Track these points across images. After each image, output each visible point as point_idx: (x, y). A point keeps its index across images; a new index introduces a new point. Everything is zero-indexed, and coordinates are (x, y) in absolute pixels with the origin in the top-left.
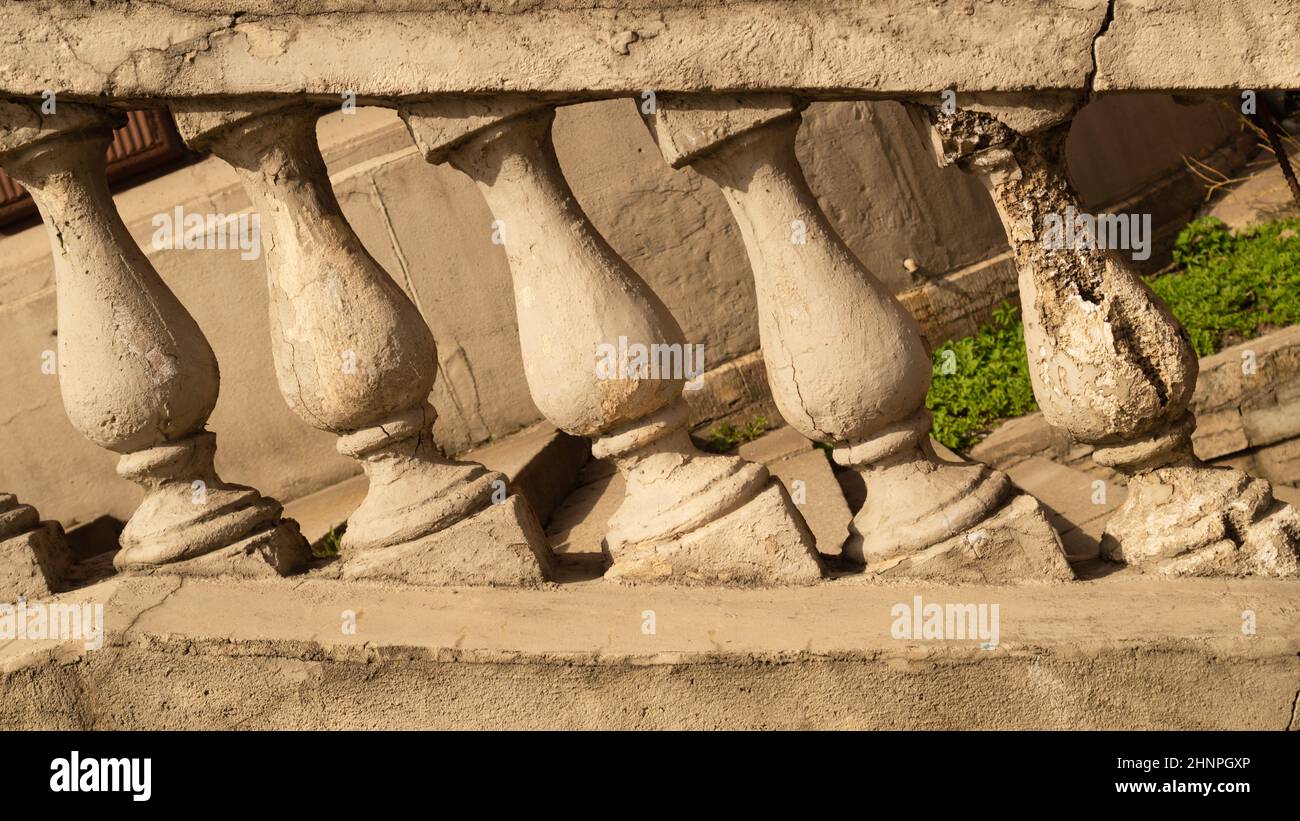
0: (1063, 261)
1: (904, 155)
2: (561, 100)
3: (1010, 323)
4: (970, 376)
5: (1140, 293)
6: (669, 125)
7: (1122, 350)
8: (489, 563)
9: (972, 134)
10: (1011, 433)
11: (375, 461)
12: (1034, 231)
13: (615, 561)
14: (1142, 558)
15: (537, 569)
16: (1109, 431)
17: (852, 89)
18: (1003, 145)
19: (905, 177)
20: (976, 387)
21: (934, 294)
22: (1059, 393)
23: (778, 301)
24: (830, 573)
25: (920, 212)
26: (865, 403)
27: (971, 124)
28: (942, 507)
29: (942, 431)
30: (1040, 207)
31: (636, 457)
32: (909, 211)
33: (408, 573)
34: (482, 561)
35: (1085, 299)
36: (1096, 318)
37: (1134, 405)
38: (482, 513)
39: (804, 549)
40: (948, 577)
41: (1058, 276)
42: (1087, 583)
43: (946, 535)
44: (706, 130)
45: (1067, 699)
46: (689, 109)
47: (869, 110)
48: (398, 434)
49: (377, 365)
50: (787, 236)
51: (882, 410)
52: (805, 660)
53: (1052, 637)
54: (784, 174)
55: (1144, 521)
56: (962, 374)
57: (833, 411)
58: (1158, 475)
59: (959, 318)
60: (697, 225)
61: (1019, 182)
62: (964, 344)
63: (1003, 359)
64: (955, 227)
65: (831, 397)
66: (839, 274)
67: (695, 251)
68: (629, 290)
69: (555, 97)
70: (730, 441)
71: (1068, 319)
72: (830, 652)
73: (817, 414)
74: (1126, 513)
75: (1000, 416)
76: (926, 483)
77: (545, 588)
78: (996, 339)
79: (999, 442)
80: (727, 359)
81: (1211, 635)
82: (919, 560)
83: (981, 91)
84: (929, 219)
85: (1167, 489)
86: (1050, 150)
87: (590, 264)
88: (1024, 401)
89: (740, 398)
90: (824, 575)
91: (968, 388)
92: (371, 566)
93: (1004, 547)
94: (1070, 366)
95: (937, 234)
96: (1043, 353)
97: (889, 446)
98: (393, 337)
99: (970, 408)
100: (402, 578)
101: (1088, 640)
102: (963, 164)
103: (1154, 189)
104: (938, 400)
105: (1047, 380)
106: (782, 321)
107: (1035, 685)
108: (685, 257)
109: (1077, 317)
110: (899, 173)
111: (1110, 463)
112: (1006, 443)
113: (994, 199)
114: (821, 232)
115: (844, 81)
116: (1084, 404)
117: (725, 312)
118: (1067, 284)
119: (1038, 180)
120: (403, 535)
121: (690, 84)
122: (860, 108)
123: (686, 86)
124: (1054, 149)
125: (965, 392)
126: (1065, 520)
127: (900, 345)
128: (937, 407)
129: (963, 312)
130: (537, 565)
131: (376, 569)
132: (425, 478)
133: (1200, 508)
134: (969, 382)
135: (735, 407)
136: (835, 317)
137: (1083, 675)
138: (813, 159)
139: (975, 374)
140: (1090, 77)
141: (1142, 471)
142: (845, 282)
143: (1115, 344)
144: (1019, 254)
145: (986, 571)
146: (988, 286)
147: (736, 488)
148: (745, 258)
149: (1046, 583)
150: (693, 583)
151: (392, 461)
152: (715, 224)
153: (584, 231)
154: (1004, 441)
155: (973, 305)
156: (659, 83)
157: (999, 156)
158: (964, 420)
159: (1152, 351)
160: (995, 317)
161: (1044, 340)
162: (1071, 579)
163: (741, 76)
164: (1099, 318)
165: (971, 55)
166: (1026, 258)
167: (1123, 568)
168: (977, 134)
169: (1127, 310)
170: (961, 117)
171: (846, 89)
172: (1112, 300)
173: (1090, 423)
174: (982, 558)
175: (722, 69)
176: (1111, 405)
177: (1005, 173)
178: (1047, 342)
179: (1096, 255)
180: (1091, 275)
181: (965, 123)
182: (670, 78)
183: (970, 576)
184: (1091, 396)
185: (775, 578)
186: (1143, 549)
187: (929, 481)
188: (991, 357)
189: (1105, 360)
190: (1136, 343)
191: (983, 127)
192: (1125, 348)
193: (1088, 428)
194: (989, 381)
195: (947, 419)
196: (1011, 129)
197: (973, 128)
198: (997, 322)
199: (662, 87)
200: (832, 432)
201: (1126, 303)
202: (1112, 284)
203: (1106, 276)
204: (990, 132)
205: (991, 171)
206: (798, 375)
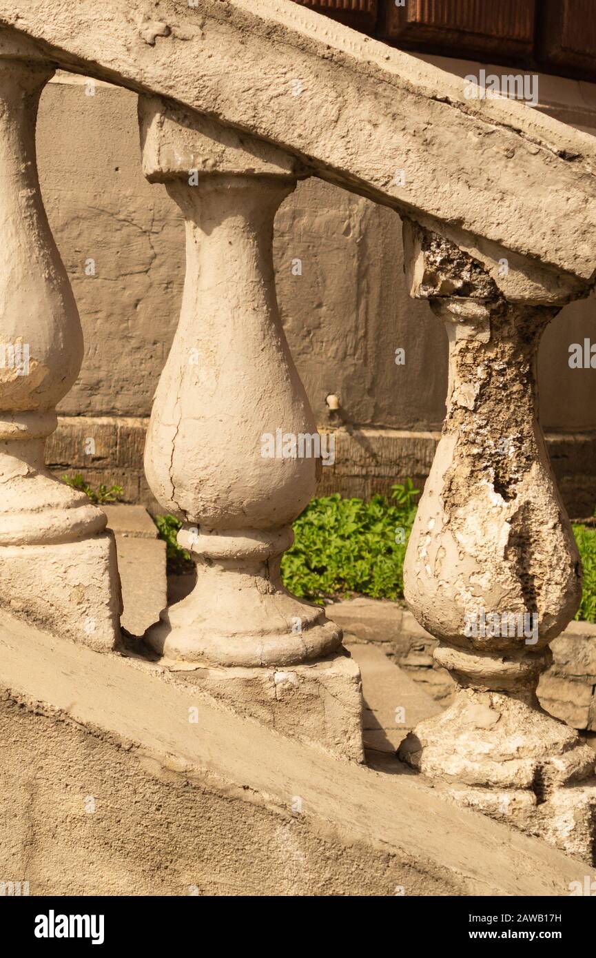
0: (491, 443)
1: (375, 291)
2: (66, 62)
3: (405, 503)
4: (342, 537)
5: (553, 508)
6: (162, 134)
7: (511, 557)
9: (457, 276)
10: (358, 610)
12: (476, 400)
14: (438, 772)
16: (461, 632)
17: (359, 179)
18: (483, 301)
19: (366, 313)
20: (344, 551)
21: (343, 441)
22: (430, 572)
24: (123, 649)
25: (366, 355)
26: (233, 496)
27: (461, 266)
28: (263, 633)
29: (291, 578)
30: (493, 379)
32: (356, 349)
35: (496, 490)
36: (499, 513)
39: (108, 613)
40: (238, 704)
41: (480, 456)
42: (373, 773)
43: (254, 662)
44: (197, 155)
45: (302, 875)
46: (189, 126)
47: (360, 231)
50: (230, 297)
51: (247, 510)
52: (61, 720)
53: (315, 807)
54: (254, 233)
55: (456, 737)
56: (335, 532)
57: (198, 489)
58: (491, 698)
59: (357, 476)
60: (141, 268)
61: (483, 346)
62: (351, 503)
63: (383, 534)
64: (394, 384)
65: (202, 474)
66: (264, 357)
67: (127, 293)
69: (63, 57)
71: (471, 502)
72: (88, 724)
73: (180, 486)
74: (441, 722)
75: (355, 590)
76: (257, 603)
78: (385, 513)
79: (343, 615)
80: (110, 413)
81: (472, 876)
82: (217, 675)
83: (485, 238)
84: (372, 365)
85: (493, 716)
86: (528, 327)
88: (385, 586)
89: (107, 458)
90: (116, 648)
91: (335, 547)
93: (306, 700)
94: (452, 550)
95: (373, 383)
96: (432, 525)
99: (329, 568)
101: (349, 826)
102: (435, 303)
104: (300, 546)
105: (423, 554)
106: (186, 378)
107: (277, 847)
108: (115, 294)
109: (480, 505)
110: (362, 306)
111: (449, 667)
112: (349, 618)
113: (451, 351)
114: (265, 308)
115: (355, 166)
116: (449, 594)
117: (129, 367)
118: (486, 468)
119: (503, 352)
121: (200, 103)
122: (352, 224)
123: (196, 103)
124: (532, 328)
125: (331, 550)
126: (374, 718)
128: (296, 553)
129: (364, 472)
133: (518, 748)
134: (339, 542)
135: (97, 464)
136: (242, 397)
137: (328, 858)
138: (283, 254)
139: (349, 538)
141: (477, 687)
142: (267, 367)
143: (506, 549)
144: (451, 418)
145: (278, 716)
146: (400, 457)
147: (68, 522)
148: (173, 321)
149: (332, 754)
152: (160, 274)
153: (31, 202)
154: (348, 615)
155: (377, 469)
156: (171, 87)
157: (475, 310)
158: (317, 577)
159: (539, 571)
160: (394, 490)
161: (438, 514)
162: (359, 760)
163: (255, 116)
164: (503, 514)
165: (492, 198)
166: (457, 424)
167: (415, 774)
168: (462, 279)
169: (533, 520)
170: (454, 254)
171: (353, 175)
172: (522, 504)
173: (446, 616)
174: (280, 700)
175: (239, 102)
176: (475, 606)
177: (473, 330)
178: (440, 516)
179: (526, 451)
180: (513, 469)
181: (455, 262)
182: (183, 88)
183: (260, 713)
184: (459, 589)
185: (67, 629)
186: (443, 763)
187: (262, 602)
188: (372, 527)
189: (489, 560)
190: (528, 556)
191: (471, 274)
192: (514, 556)
193: (442, 619)
194: (360, 551)
195: (301, 568)
196: (498, 289)
197: (462, 271)
198: (393, 496)
199: (171, 93)
200: (188, 510)
201: (535, 512)
202: (530, 487)
203: (528, 477)
204: (476, 282)
205: (459, 322)
206: (178, 439)
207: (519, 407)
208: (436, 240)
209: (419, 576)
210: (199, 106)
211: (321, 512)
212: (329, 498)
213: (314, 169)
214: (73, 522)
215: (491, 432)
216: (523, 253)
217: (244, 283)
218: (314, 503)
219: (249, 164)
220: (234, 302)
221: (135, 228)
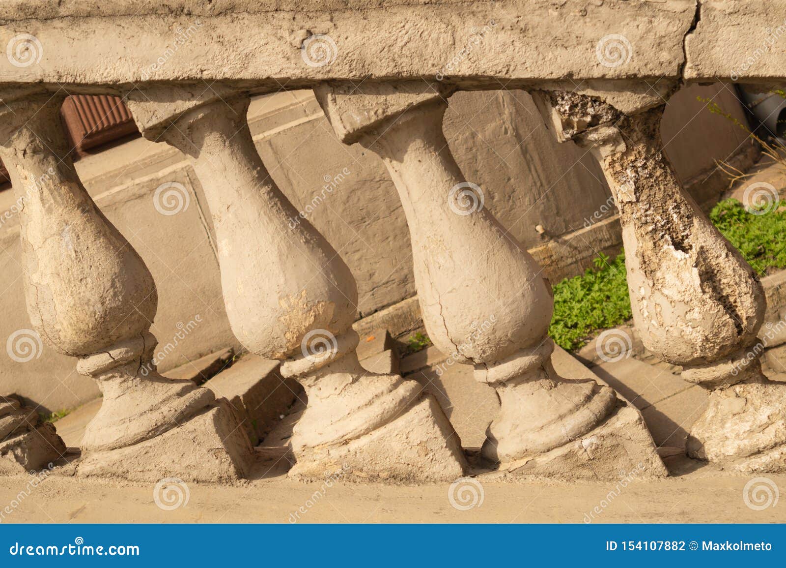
0: (659, 218)
1: (536, 158)
3: (604, 267)
4: (579, 302)
5: (720, 244)
6: (338, 107)
7: (707, 290)
8: (194, 463)
9: (585, 114)
11: (105, 380)
12: (635, 194)
13: (298, 460)
14: (722, 457)
15: (232, 469)
16: (695, 355)
17: (487, 77)
18: (611, 123)
19: (537, 172)
20: (583, 309)
21: (555, 248)
22: (656, 325)
23: (428, 251)
24: (471, 471)
25: (546, 194)
26: (499, 334)
27: (584, 105)
28: (561, 417)
29: (560, 338)
30: (640, 174)
31: (314, 377)
32: (540, 194)
33: (128, 472)
34: (187, 463)
35: (677, 248)
36: (685, 264)
37: (716, 335)
38: (188, 423)
39: (449, 453)
40: (566, 475)
41: (655, 230)
42: (678, 478)
43: (564, 441)
44: (368, 111)
46: (355, 94)
47: (513, 128)
48: (122, 359)
49: (103, 303)
50: (436, 198)
51: (513, 339)
54: (433, 147)
55: (723, 427)
56: (574, 300)
58: (734, 390)
59: (571, 264)
61: (623, 154)
62: (575, 280)
63: (600, 290)
64: (569, 204)
66: (477, 229)
68: (307, 242)
69: (247, 85)
70: (422, 344)
71: (663, 265)
73: (460, 342)
74: (707, 421)
75: (599, 328)
76: (549, 398)
77: (238, 484)
78: (596, 277)
82: (543, 461)
83: (593, 79)
84: (552, 199)
85: (741, 401)
86: (649, 127)
87: (276, 221)
90: (465, 473)
91: (577, 309)
92: (98, 466)
93: (611, 450)
94: (665, 303)
95: (557, 209)
96: (643, 291)
97: (518, 368)
98: (116, 280)
99: (579, 322)
100: (124, 476)
102: (578, 139)
103: (696, 181)
104: (558, 317)
105: (646, 314)
106: (431, 267)
108: (393, 224)
109: (670, 263)
110: (533, 169)
111: (696, 381)
113: (603, 168)
115: (481, 69)
116: (676, 334)
118: (662, 237)
119: (639, 152)
120: (124, 441)
121: (354, 73)
122: (507, 126)
123: (351, 75)
124: (651, 126)
125: (575, 312)
126: (644, 400)
127: (527, 286)
128: (557, 322)
129: (574, 260)
130: (232, 466)
131: (102, 469)
132: (145, 394)
133: (769, 416)
134: (579, 306)
136: (475, 264)
138: (476, 160)
139: (582, 300)
140: (682, 67)
141: (721, 387)
142: (482, 235)
143: (701, 285)
144: (623, 213)
145: (597, 470)
146: (590, 243)
147: (394, 402)
149: (645, 479)
150: (358, 480)
151: (118, 380)
153: (272, 194)
155: (581, 255)
156: (329, 72)
157: (607, 132)
158: (575, 331)
159: (730, 291)
160: (595, 262)
161: (644, 282)
162: (665, 475)
163: (396, 66)
164: (688, 263)
165: (584, 49)
166: (629, 215)
167: (706, 465)
168: (589, 114)
169: (711, 258)
170: (576, 100)
171: (482, 76)
172: (698, 250)
173: (680, 349)
174: (593, 459)
175: (381, 61)
176: (698, 334)
177: (612, 146)
178: (646, 283)
179: (685, 213)
180: (681, 229)
181: (579, 105)
182: (337, 68)
183: (583, 473)
184: (682, 328)
185: (426, 476)
186: (722, 450)
187: (551, 396)
188: (592, 288)
189: (693, 298)
190: (718, 284)
191: (594, 108)
192: (709, 288)
193: (679, 353)
194: (591, 306)
195: (564, 330)
196: (617, 110)
197: (587, 109)
198: (596, 266)
199: (331, 75)
200: (472, 356)
201: (710, 252)
202: (698, 236)
203: (694, 230)
204: (600, 112)
205: (600, 145)
206: (444, 311)
207: (666, 185)
208: (559, 96)
209: (649, 330)
210: (355, 76)
211: (561, 293)
212: (561, 283)
213: (454, 84)
214: (398, 400)
215: (655, 210)
216: (623, 77)
217: (441, 184)
218: (555, 290)
219: (407, 101)
220: (440, 201)
221: (387, 182)
